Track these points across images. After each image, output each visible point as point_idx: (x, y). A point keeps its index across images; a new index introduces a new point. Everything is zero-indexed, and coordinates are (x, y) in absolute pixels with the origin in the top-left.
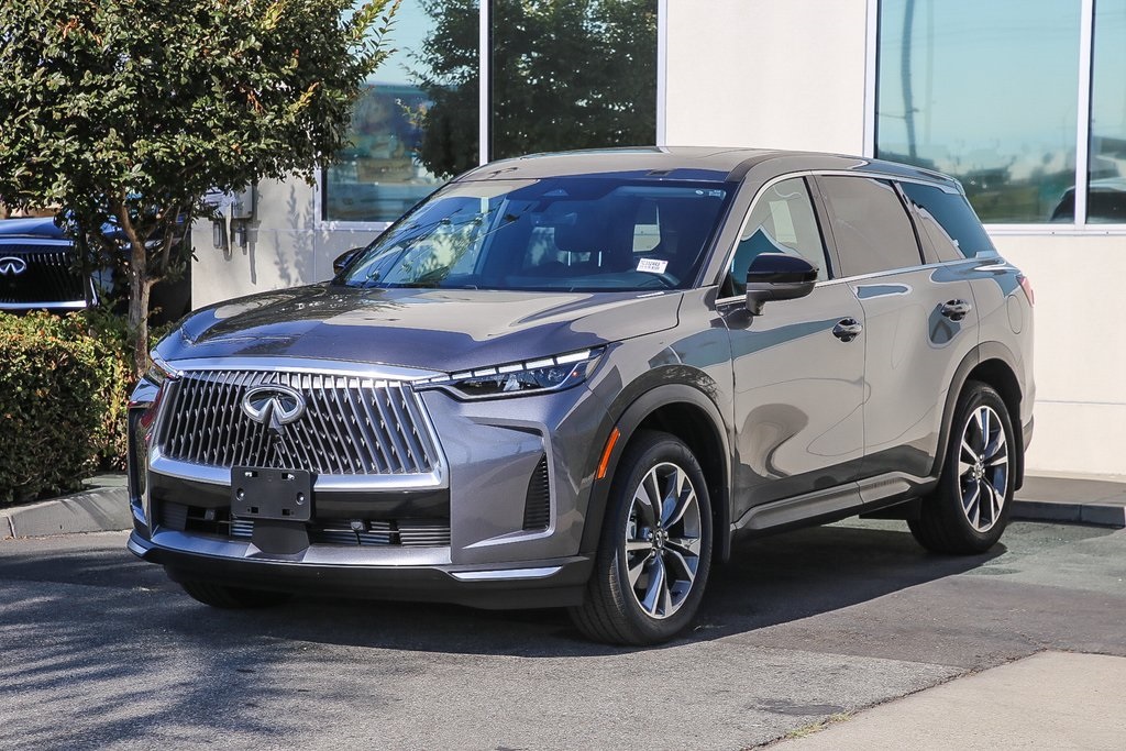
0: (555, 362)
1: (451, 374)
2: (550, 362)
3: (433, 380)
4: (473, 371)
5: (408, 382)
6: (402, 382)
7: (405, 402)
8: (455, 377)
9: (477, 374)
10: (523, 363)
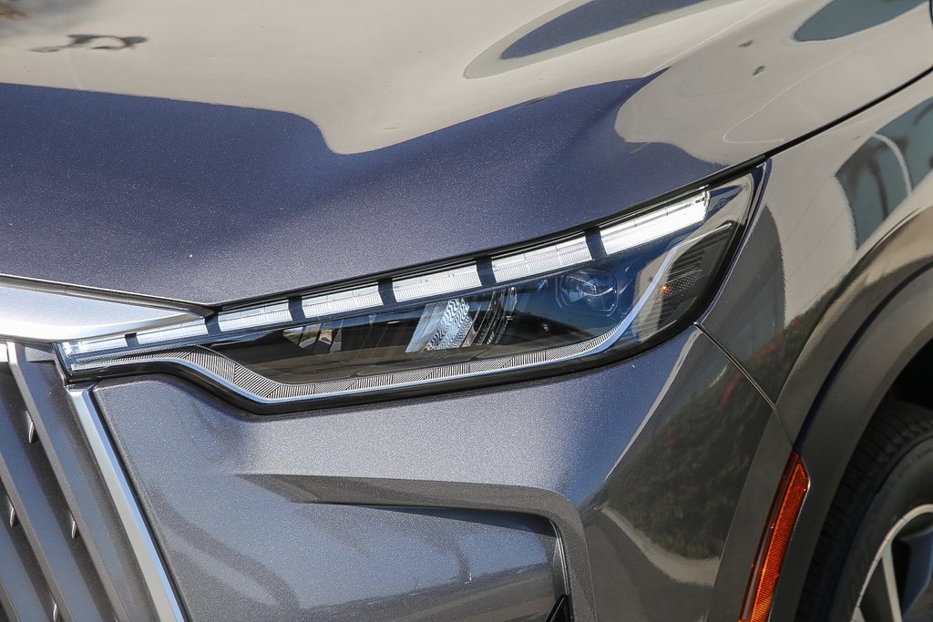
0: (595, 246)
1: (211, 313)
2: (574, 252)
3: (143, 338)
4: (294, 298)
5: (48, 346)
6: (22, 343)
7: (34, 421)
8: (228, 323)
9: (315, 307)
10: (483, 260)
